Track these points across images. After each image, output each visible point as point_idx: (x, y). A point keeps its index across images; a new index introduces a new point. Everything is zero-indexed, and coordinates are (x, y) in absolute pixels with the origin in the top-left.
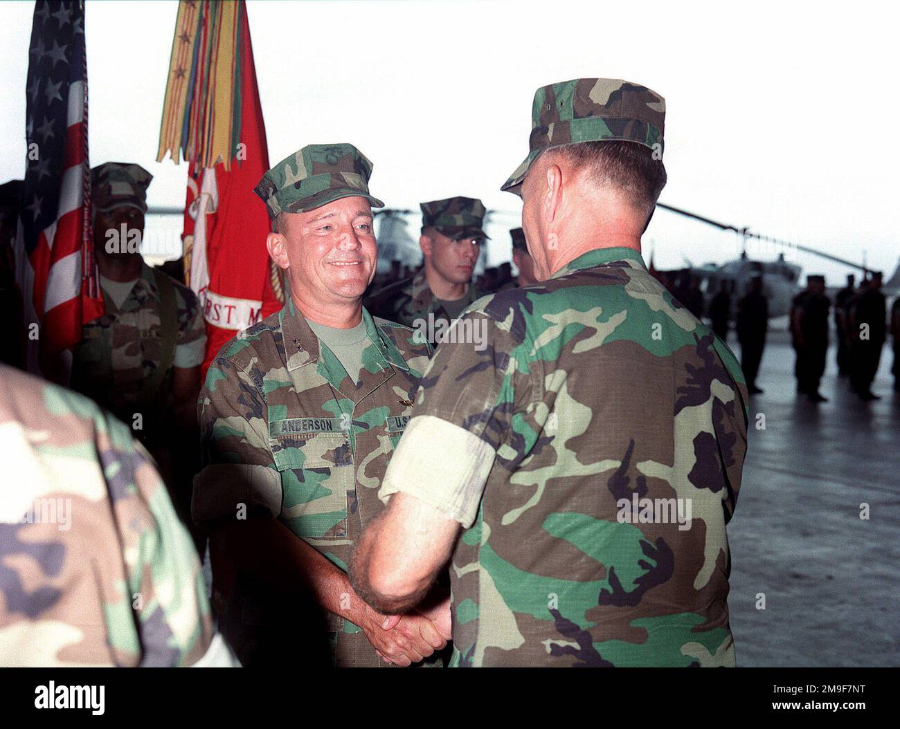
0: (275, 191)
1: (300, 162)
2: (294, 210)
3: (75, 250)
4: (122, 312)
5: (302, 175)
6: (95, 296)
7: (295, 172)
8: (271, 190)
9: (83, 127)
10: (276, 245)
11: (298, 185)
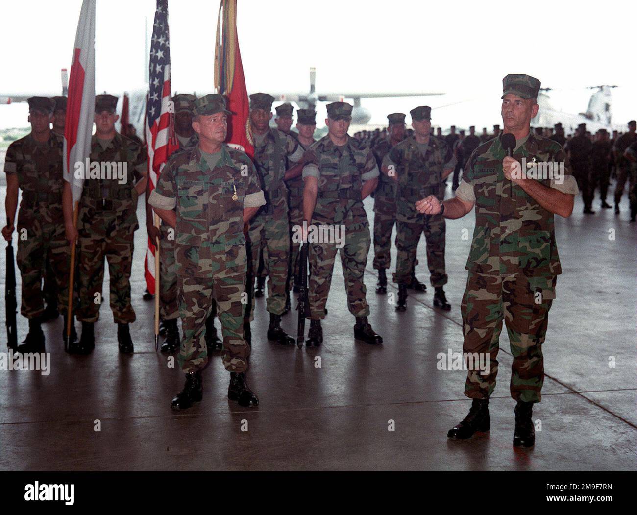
0: (196, 108)
1: (206, 99)
2: (204, 114)
3: (167, 127)
4: (186, 147)
5: (206, 103)
6: (175, 144)
7: (204, 103)
8: (194, 108)
9: (169, 82)
10: (195, 125)
11: (205, 107)
